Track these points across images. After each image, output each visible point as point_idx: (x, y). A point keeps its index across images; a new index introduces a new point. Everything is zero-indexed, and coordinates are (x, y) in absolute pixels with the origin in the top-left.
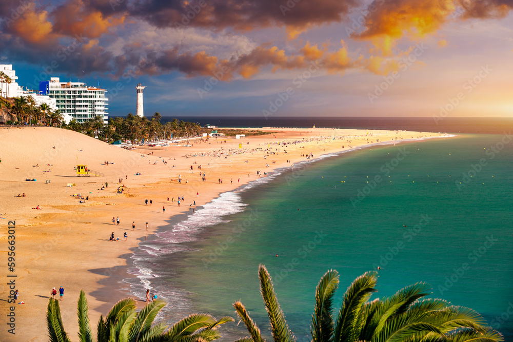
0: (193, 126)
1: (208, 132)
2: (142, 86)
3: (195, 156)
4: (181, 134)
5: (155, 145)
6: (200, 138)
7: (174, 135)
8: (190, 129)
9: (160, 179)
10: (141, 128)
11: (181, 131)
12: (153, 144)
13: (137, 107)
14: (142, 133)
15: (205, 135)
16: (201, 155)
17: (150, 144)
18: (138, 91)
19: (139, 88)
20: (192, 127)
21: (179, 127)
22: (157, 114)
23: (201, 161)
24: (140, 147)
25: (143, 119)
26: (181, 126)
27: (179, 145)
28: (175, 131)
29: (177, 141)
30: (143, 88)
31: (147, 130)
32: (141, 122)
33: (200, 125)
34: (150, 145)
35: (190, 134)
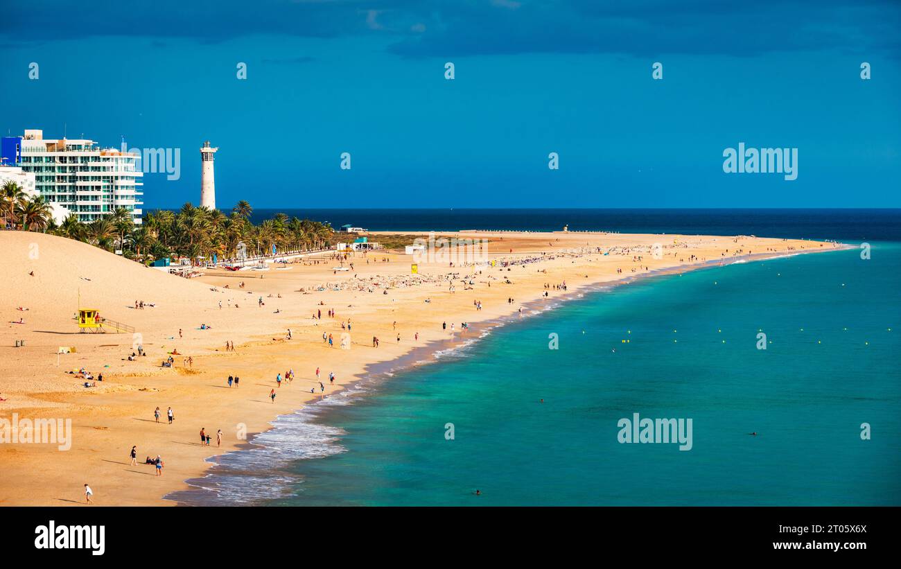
0: (317, 228)
1: (348, 240)
2: (212, 146)
3: (321, 289)
4: (293, 246)
5: (238, 268)
6: (331, 252)
7: (279, 246)
8: (310, 236)
9: (251, 337)
10: (209, 233)
11: (294, 238)
12: (235, 265)
13: (202, 189)
14: (213, 242)
15: (342, 246)
16: (334, 287)
17: (228, 264)
18: (204, 157)
19: (205, 150)
20: (315, 231)
21: (288, 230)
22: (242, 205)
23: (333, 300)
24: (209, 271)
25: (214, 214)
26: (292, 229)
27: (289, 268)
28: (280, 238)
29: (286, 258)
30: (215, 150)
31: (223, 236)
32: (209, 219)
33: (332, 226)
34: (229, 269)
35: (311, 246)
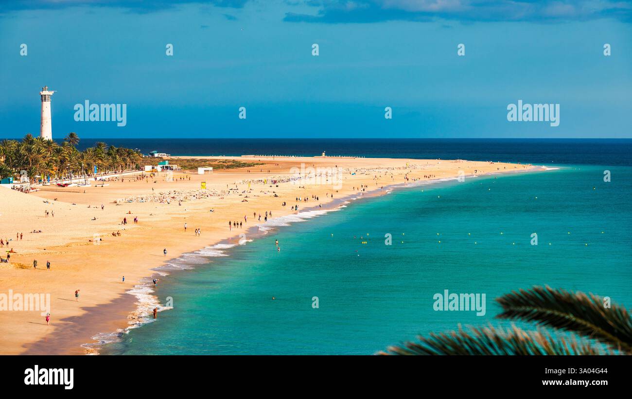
0: (129, 154)
1: (153, 164)
2: (49, 90)
3: (130, 201)
4: (110, 167)
5: (66, 185)
6: (140, 172)
7: (100, 168)
8: (124, 160)
9: (73, 239)
10: (44, 157)
11: (111, 161)
12: (64, 182)
13: (42, 123)
14: (48, 165)
15: (148, 168)
16: (140, 200)
17: (60, 183)
18: (43, 98)
19: (44, 93)
20: (128, 156)
21: (106, 156)
22: (72, 135)
23: (138, 210)
24: (45, 187)
25: (49, 142)
26: (109, 154)
27: (106, 185)
28: (100, 161)
29: (104, 177)
30: (51, 93)
31: (55, 160)
32: (45, 147)
33: (141, 152)
34: (59, 185)
35: (125, 167)
